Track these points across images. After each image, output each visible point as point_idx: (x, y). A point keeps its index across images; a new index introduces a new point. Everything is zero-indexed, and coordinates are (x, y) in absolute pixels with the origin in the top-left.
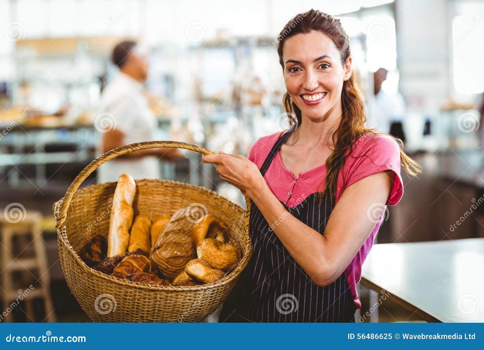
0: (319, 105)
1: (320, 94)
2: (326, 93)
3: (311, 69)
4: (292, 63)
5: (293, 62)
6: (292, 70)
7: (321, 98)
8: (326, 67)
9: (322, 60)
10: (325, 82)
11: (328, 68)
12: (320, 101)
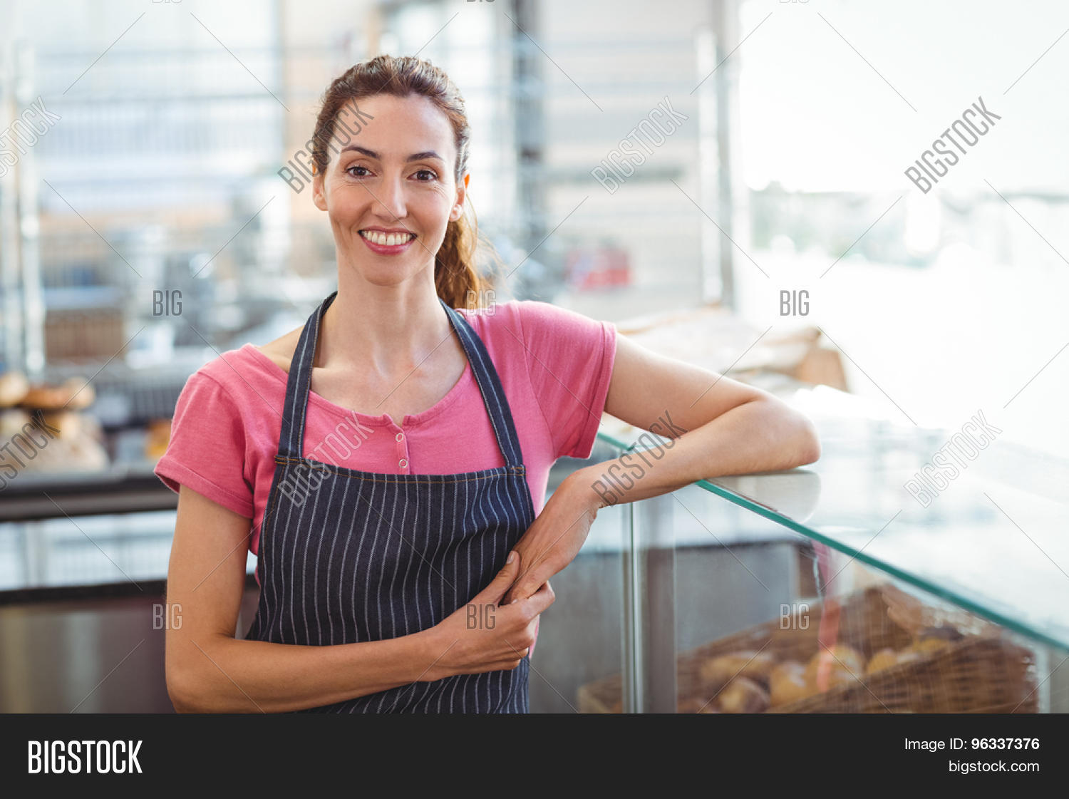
0: (398, 257)
1: (405, 235)
2: (413, 237)
3: (394, 174)
4: (357, 154)
5: (361, 153)
6: (352, 172)
7: (404, 242)
8: (427, 179)
9: (425, 161)
10: (421, 209)
11: (432, 180)
12: (402, 248)
